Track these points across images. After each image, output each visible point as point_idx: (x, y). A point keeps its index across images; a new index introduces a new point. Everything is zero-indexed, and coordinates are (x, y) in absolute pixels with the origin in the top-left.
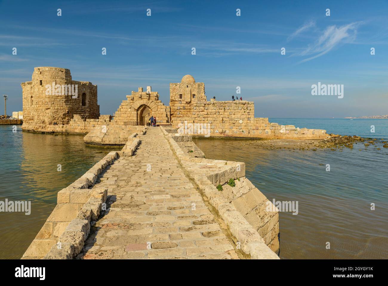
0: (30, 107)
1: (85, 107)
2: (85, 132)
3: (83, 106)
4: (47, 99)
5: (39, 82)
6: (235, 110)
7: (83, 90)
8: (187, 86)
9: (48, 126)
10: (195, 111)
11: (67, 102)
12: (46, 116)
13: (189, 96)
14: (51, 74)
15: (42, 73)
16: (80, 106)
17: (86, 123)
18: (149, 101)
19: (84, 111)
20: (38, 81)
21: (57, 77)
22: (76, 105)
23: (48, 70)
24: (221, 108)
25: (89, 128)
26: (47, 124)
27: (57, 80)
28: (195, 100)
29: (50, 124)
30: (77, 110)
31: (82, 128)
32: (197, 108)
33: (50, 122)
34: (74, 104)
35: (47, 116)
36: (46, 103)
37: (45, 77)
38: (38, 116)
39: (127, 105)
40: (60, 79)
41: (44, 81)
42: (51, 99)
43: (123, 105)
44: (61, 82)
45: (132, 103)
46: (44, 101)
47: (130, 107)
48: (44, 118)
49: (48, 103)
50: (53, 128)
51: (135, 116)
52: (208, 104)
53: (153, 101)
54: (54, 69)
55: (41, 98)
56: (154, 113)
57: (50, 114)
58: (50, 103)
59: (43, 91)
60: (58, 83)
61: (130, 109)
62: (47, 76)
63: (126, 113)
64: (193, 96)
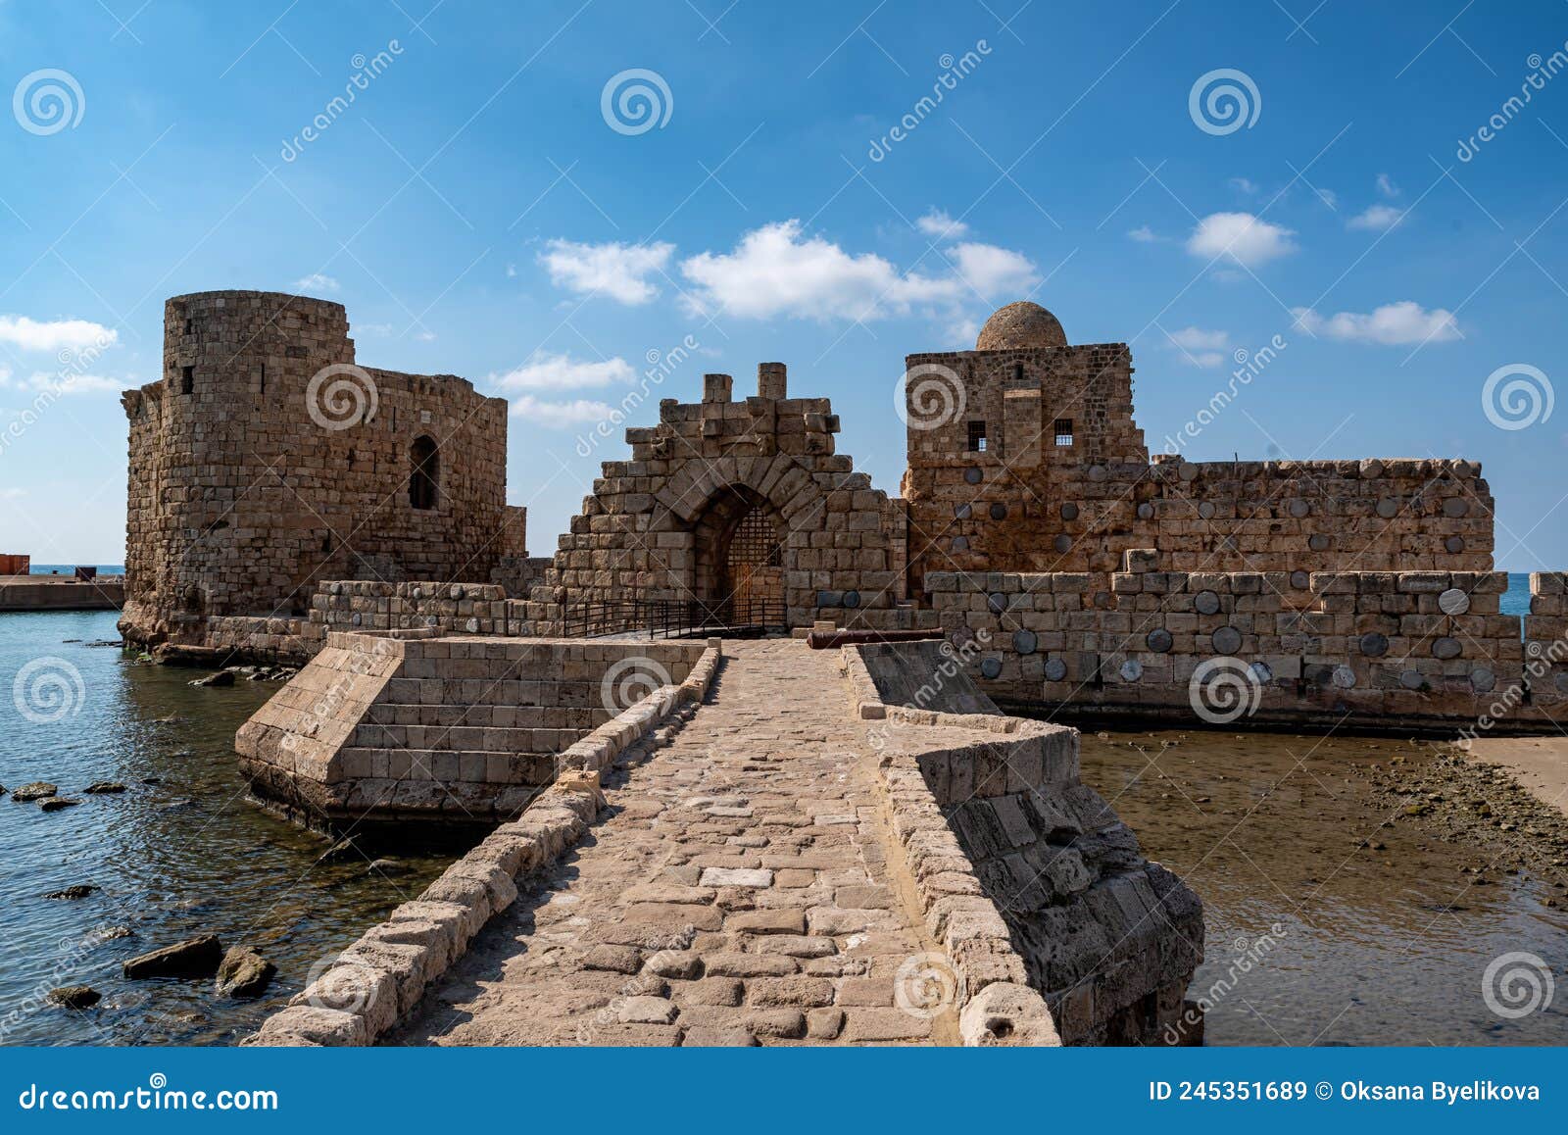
1: (429, 513)
3: (416, 511)
4: (213, 468)
6: (1351, 516)
7: (418, 420)
8: (1020, 368)
9: (214, 618)
11: (323, 486)
12: (203, 564)
13: (1031, 433)
14: (239, 328)
15: (193, 329)
16: (397, 511)
18: (767, 461)
19: (422, 539)
20: (174, 373)
21: (268, 348)
22: (374, 502)
23: (223, 310)
24: (1248, 505)
27: (273, 361)
29: (227, 610)
30: (380, 534)
33: (221, 599)
34: (367, 497)
35: (209, 564)
36: (208, 493)
37: (208, 350)
38: (169, 562)
39: (629, 492)
40: (287, 356)
41: (205, 369)
42: (235, 473)
43: (602, 489)
44: (289, 371)
45: (661, 480)
46: (197, 481)
47: (647, 505)
48: (196, 574)
49: (218, 490)
50: (233, 634)
51: (680, 560)
52: (1159, 484)
53: (794, 464)
54: (256, 303)
55: (185, 465)
56: (804, 543)
57: (224, 555)
58: (231, 490)
59: (198, 430)
60: (276, 380)
61: (646, 517)
62: (217, 340)
63: (621, 546)
64: (1060, 430)
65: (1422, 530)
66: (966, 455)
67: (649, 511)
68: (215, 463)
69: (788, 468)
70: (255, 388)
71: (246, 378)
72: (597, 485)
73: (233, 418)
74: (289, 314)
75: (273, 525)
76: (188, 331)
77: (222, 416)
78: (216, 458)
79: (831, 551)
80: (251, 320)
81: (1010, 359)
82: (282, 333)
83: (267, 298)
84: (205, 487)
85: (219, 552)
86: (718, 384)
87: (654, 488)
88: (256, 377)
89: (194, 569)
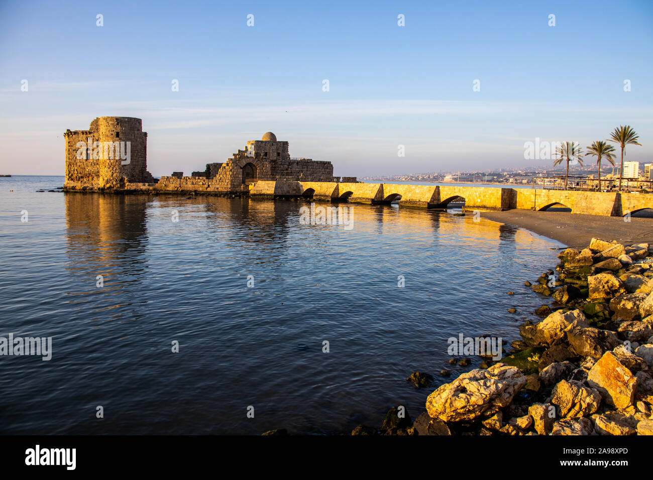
0: (84, 161)
5: (116, 133)
6: (317, 168)
8: (272, 144)
9: (127, 184)
10: (279, 169)
12: (124, 172)
13: (275, 154)
14: (130, 124)
17: (182, 180)
20: (113, 133)
23: (127, 121)
24: (304, 167)
25: (185, 186)
26: (125, 181)
27: (136, 132)
28: (280, 159)
29: (130, 181)
32: (282, 166)
37: (123, 129)
38: (113, 172)
39: (233, 163)
41: (122, 133)
44: (138, 134)
47: (236, 165)
48: (122, 175)
50: (135, 187)
51: (241, 173)
52: (292, 163)
57: (129, 171)
61: (236, 167)
62: (126, 127)
64: (278, 154)
66: (264, 157)
70: (133, 137)
71: (132, 135)
72: (227, 162)
74: (137, 122)
75: (135, 165)
76: (118, 124)
80: (132, 123)
81: (270, 143)
82: (136, 126)
83: (135, 119)
86: (246, 148)
87: (237, 162)
88: (133, 135)
89: (121, 173)
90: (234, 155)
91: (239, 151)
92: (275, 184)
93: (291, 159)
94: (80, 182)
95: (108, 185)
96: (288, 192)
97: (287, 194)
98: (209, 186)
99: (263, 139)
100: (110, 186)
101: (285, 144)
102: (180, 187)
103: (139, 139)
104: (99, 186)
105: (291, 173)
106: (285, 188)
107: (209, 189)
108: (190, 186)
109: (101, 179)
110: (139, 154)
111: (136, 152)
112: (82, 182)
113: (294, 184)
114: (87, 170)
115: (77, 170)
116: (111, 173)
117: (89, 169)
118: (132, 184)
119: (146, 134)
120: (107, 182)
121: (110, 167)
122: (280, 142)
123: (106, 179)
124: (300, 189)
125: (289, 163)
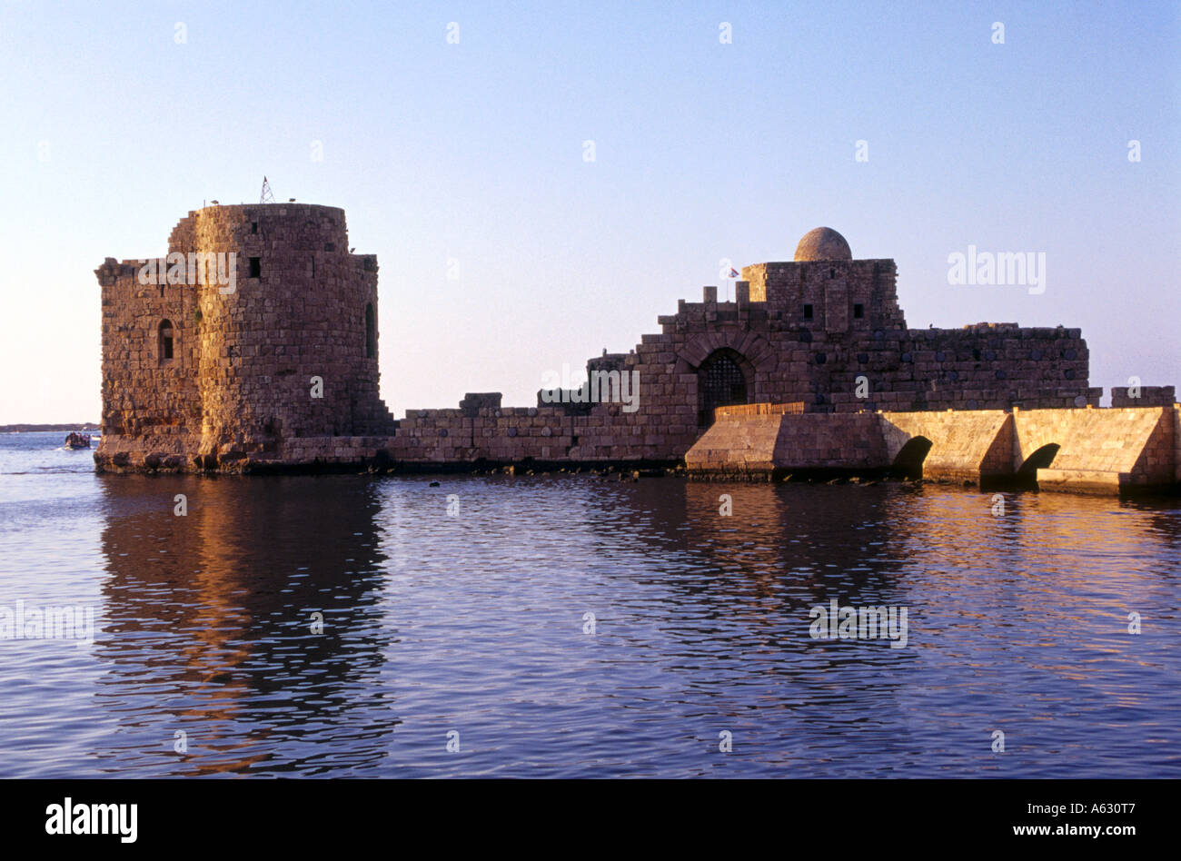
0: (154, 366)
1: (372, 361)
2: (473, 460)
3: (369, 360)
4: (282, 332)
5: (248, 263)
6: (1017, 360)
7: (368, 291)
8: (832, 272)
9: (291, 440)
10: (863, 367)
12: (278, 400)
13: (842, 311)
14: (297, 230)
15: (259, 230)
16: (363, 360)
17: (479, 423)
18: (743, 335)
19: (371, 381)
20: (239, 261)
21: (315, 245)
22: (357, 354)
23: (286, 217)
26: (284, 433)
27: (319, 254)
28: (863, 329)
30: (359, 376)
31: (458, 443)
32: (872, 356)
33: (294, 426)
34: (354, 350)
35: (283, 401)
36: (279, 350)
37: (274, 246)
38: (241, 401)
39: (661, 351)
40: (326, 250)
41: (271, 260)
42: (299, 334)
43: (643, 350)
44: (328, 261)
45: (681, 345)
46: (268, 341)
47: (672, 359)
48: (273, 409)
49: (288, 348)
50: (316, 450)
51: (693, 389)
52: (914, 342)
53: (759, 336)
54: (307, 212)
55: (256, 330)
56: (766, 378)
57: (295, 394)
58: (297, 347)
59: (267, 303)
60: (321, 267)
61: (672, 366)
62: (282, 239)
63: (656, 382)
64: (858, 311)
65: (1054, 366)
66: (802, 324)
67: (674, 362)
68: (284, 328)
69: (756, 339)
70: (309, 274)
71: (303, 267)
72: (638, 347)
73: (296, 295)
74: (326, 220)
75: (322, 372)
76: (254, 231)
77: (288, 294)
78: (285, 325)
79: (781, 383)
80: (305, 226)
81: (826, 267)
82: (322, 234)
83: (314, 209)
84: (276, 346)
85: (291, 392)
86: (711, 292)
87: (677, 349)
88: (310, 266)
89: (269, 405)
90: (662, 320)
91: (682, 304)
92: (777, 425)
93: (910, 326)
94: (140, 439)
95: (226, 448)
96: (833, 453)
97: (831, 463)
98: (575, 439)
99: (797, 254)
100: (233, 448)
101: (883, 272)
102: (473, 445)
103: (331, 281)
104: (200, 451)
105: (912, 380)
106: (819, 439)
107: (575, 455)
108: (507, 441)
109: (205, 428)
110: (335, 333)
111: (325, 325)
112: (146, 437)
113: (858, 423)
114: (165, 396)
115: (131, 398)
116: (233, 406)
117: (168, 395)
118: (307, 441)
119: (369, 263)
120: (225, 438)
121: (232, 382)
122: (861, 263)
123: (220, 424)
124: (884, 444)
125: (902, 343)
